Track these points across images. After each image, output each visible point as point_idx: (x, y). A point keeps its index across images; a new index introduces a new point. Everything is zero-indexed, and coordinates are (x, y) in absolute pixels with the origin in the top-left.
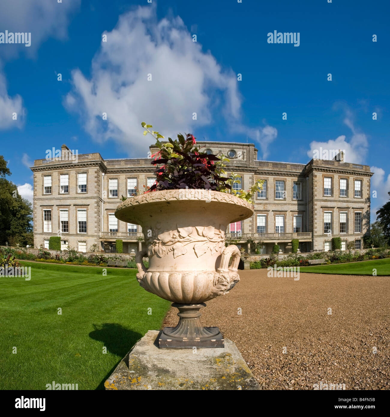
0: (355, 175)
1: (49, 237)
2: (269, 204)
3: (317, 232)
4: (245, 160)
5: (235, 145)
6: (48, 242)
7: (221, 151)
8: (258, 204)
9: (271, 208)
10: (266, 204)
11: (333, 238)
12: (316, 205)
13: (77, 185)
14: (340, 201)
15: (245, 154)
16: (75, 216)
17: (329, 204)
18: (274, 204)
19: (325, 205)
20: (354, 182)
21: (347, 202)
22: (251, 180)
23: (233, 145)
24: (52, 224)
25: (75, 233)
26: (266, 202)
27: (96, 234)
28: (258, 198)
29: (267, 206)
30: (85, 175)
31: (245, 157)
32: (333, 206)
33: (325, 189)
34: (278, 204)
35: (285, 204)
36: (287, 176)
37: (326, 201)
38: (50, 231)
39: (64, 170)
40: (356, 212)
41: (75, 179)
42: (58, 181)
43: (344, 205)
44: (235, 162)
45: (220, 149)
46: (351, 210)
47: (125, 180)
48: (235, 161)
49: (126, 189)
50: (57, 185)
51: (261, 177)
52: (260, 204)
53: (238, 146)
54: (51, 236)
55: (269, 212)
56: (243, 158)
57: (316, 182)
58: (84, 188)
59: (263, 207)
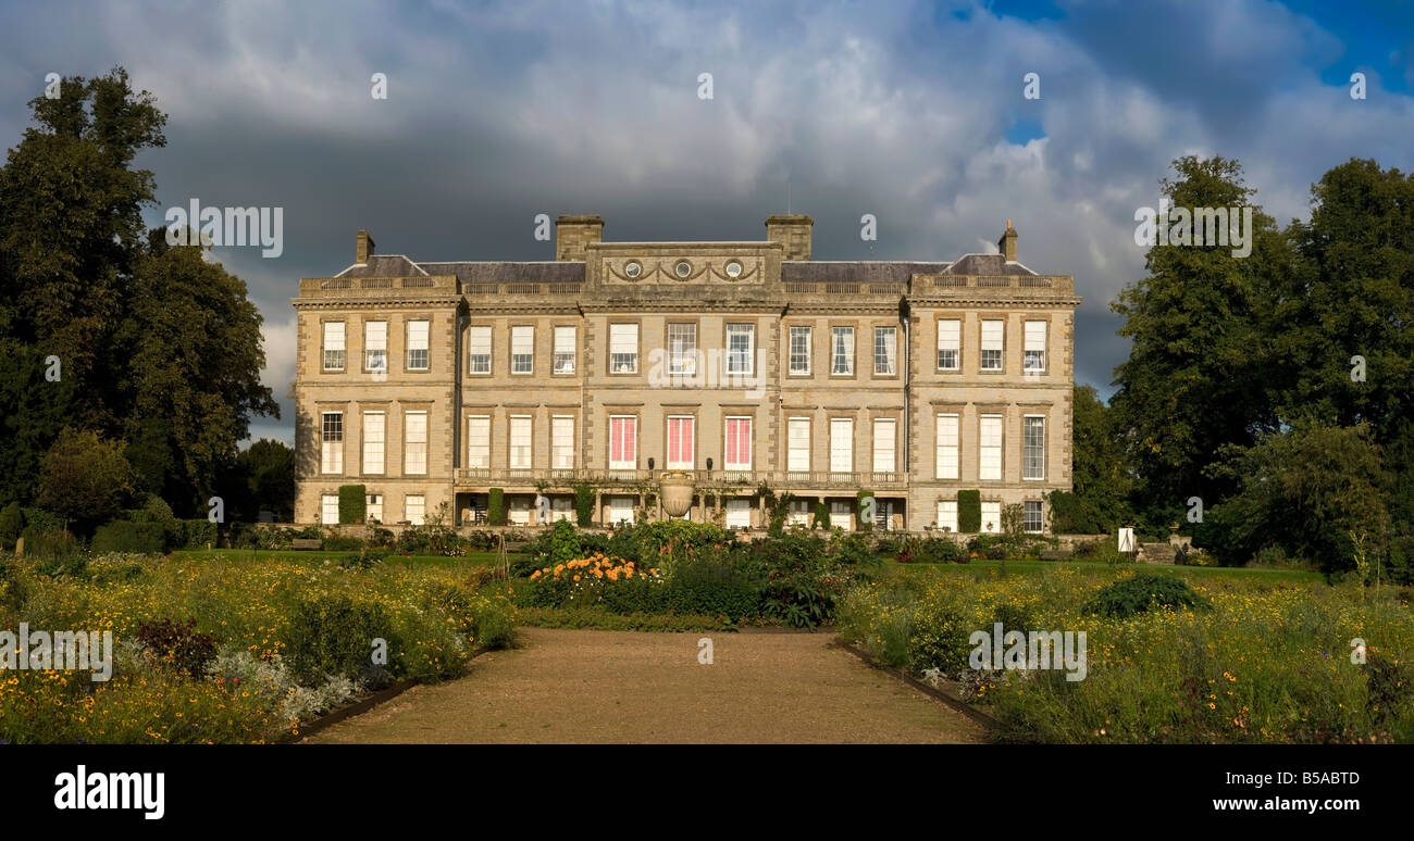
0: (1025, 308)
1: (336, 486)
2: (817, 388)
3: (920, 473)
4: (762, 281)
5: (741, 247)
6: (336, 500)
7: (710, 264)
8: (790, 390)
9: (821, 399)
10: (809, 389)
11: (960, 492)
12: (917, 397)
13: (405, 351)
14: (980, 385)
15: (762, 268)
16: (400, 429)
17: (951, 395)
18: (829, 389)
19: (940, 398)
20: (1023, 328)
21: (1002, 385)
22: (773, 331)
23: (736, 247)
24: (344, 450)
25: (399, 475)
26: (810, 383)
27: (447, 475)
28: (793, 373)
29: (813, 394)
30: (426, 325)
31: (763, 274)
32: (963, 400)
33: (941, 352)
34: (837, 390)
35: (854, 389)
36: (860, 315)
37: (942, 384)
38: (339, 471)
39: (377, 311)
40: (1026, 415)
41: (402, 334)
42: (361, 337)
43: (994, 395)
44: (740, 289)
45: (708, 259)
46: (1014, 411)
47: (507, 332)
48: (741, 285)
49: (510, 354)
50: (360, 348)
51: (797, 320)
52: (797, 389)
53: (746, 250)
54: (341, 484)
55: (816, 411)
56: (759, 278)
57: (918, 335)
58: (421, 358)
59: (802, 398)
